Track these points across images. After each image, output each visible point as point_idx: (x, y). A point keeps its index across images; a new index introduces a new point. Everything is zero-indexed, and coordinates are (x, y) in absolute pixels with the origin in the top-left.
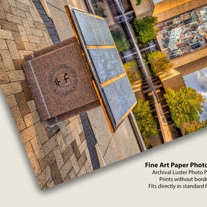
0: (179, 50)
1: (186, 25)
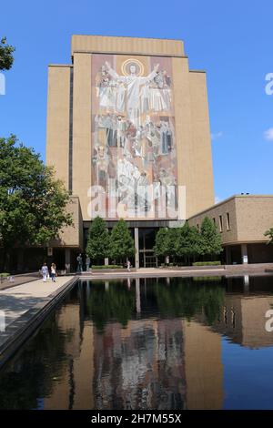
0: (164, 180)
1: (119, 144)
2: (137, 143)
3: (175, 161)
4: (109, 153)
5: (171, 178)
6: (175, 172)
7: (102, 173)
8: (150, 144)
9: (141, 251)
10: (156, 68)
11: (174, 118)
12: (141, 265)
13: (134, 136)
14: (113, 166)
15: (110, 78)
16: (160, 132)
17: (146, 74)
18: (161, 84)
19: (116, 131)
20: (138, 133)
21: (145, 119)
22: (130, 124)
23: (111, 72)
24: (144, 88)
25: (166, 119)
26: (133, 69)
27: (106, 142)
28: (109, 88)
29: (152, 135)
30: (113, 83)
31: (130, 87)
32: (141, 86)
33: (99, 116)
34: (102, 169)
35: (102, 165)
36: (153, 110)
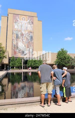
0: (30, 48)
1: (19, 38)
2: (24, 38)
3: (33, 43)
4: (17, 40)
5: (32, 47)
6: (33, 46)
7: (15, 45)
8: (27, 38)
9: (24, 65)
10: (30, 19)
11: (33, 32)
12: (24, 69)
13: (23, 36)
14: (17, 43)
15: (18, 21)
16: (30, 35)
17: (27, 21)
18: (31, 23)
19: (19, 35)
20: (24, 35)
21: (26, 32)
22: (22, 33)
23: (18, 19)
24: (26, 24)
25: (31, 32)
26: (24, 19)
27: (16, 37)
28: (17, 24)
29: (28, 36)
30: (18, 22)
31: (23, 23)
32: (26, 23)
33: (14, 31)
34: (15, 44)
35: (15, 43)
36: (28, 30)
